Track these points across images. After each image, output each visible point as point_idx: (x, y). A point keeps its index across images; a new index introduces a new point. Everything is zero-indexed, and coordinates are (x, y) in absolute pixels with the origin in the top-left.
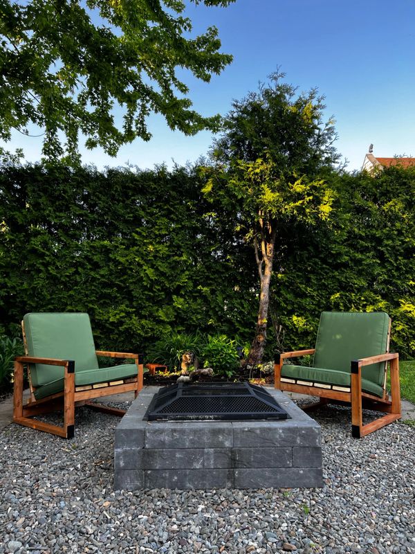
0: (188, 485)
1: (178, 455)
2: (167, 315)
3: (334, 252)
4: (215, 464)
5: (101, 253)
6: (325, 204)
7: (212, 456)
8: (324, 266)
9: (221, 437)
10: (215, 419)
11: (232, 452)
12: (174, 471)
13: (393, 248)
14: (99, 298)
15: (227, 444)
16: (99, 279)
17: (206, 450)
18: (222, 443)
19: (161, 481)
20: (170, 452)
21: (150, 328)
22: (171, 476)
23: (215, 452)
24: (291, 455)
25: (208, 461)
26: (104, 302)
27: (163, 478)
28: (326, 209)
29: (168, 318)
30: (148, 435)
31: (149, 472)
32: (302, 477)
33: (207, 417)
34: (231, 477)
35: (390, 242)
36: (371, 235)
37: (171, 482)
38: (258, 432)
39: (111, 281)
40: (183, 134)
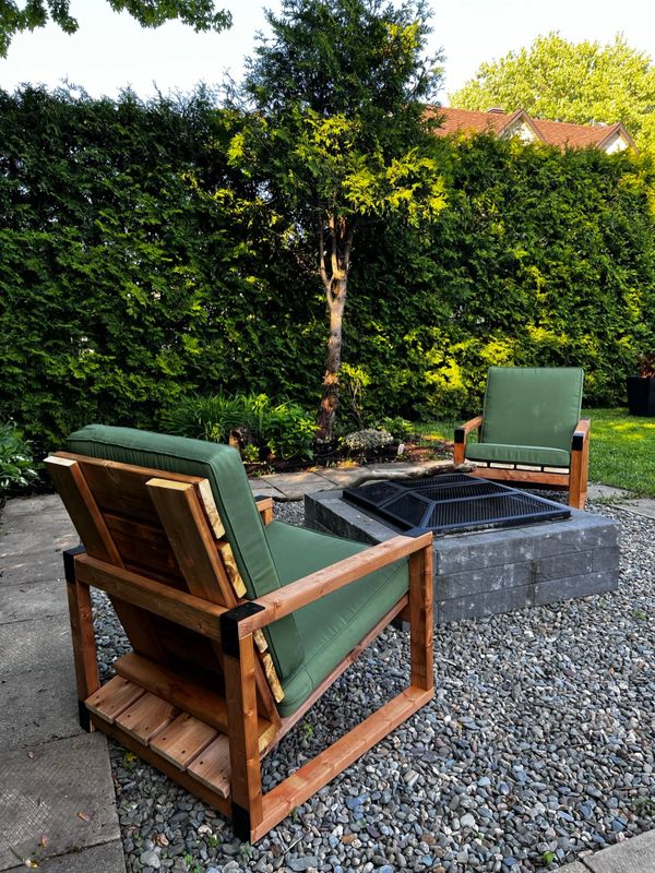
0: (486, 611)
1: (475, 578)
2: (170, 365)
3: (416, 266)
4: (515, 582)
5: (37, 254)
6: (435, 197)
7: (512, 573)
8: (400, 287)
9: (522, 549)
10: (496, 527)
11: (533, 565)
12: (470, 598)
13: (487, 260)
14: (46, 338)
15: (528, 556)
16: (44, 304)
17: (506, 567)
18: (523, 555)
19: (455, 611)
20: (467, 575)
21: (144, 388)
22: (467, 605)
23: (516, 567)
24: (591, 560)
25: (507, 580)
26: (55, 344)
27: (458, 607)
28: (438, 204)
29: (173, 370)
30: (442, 557)
31: (443, 603)
32: (599, 582)
33: (487, 526)
34: (531, 594)
35: (484, 253)
36: (459, 242)
37: (467, 611)
38: (560, 537)
39: (66, 308)
40: (137, 22)
